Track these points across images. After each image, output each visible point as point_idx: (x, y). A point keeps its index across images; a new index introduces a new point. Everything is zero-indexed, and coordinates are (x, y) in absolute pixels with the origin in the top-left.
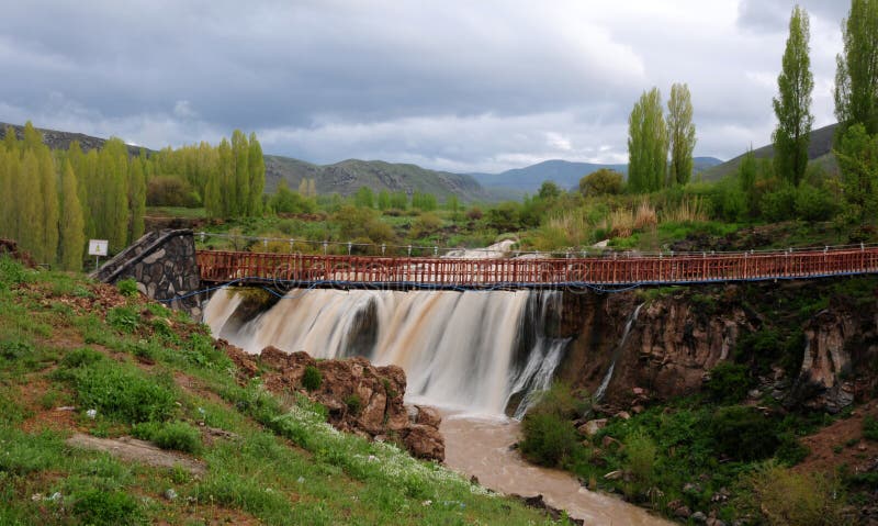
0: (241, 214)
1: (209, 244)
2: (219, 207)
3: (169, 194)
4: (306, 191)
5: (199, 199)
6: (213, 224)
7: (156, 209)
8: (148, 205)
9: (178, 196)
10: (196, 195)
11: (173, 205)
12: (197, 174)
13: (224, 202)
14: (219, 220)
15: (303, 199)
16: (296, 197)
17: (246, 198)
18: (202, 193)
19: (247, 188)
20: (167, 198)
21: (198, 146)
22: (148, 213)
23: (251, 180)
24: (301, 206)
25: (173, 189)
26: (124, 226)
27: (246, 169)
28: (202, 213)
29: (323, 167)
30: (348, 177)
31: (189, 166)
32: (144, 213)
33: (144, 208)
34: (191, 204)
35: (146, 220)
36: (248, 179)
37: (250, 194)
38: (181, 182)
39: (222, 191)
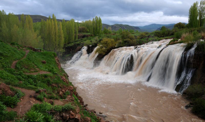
0: (97, 34)
1: (91, 40)
2: (93, 32)
3: (83, 30)
4: (109, 29)
5: (89, 31)
6: (92, 36)
7: (81, 33)
8: (78, 32)
9: (85, 31)
10: (88, 30)
11: (84, 32)
12: (88, 26)
13: (94, 31)
14: (93, 35)
15: (109, 31)
16: (108, 30)
17: (98, 30)
18: (89, 30)
19: (98, 28)
20: (83, 31)
21: (89, 21)
22: (79, 34)
23: (99, 27)
24: (109, 32)
25: (84, 29)
26: (74, 36)
27: (98, 24)
28: (89, 34)
29: (111, 25)
30: (115, 27)
31: (87, 24)
32: (78, 34)
33: (78, 33)
34: (87, 32)
35: (78, 35)
36: (99, 26)
37: (99, 30)
38: (85, 27)
39: (93, 29)
